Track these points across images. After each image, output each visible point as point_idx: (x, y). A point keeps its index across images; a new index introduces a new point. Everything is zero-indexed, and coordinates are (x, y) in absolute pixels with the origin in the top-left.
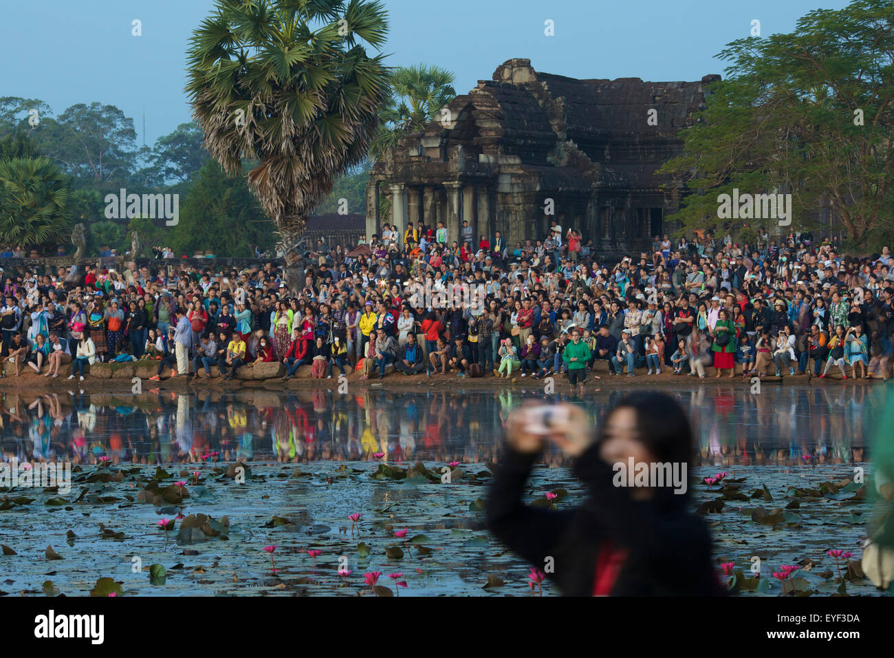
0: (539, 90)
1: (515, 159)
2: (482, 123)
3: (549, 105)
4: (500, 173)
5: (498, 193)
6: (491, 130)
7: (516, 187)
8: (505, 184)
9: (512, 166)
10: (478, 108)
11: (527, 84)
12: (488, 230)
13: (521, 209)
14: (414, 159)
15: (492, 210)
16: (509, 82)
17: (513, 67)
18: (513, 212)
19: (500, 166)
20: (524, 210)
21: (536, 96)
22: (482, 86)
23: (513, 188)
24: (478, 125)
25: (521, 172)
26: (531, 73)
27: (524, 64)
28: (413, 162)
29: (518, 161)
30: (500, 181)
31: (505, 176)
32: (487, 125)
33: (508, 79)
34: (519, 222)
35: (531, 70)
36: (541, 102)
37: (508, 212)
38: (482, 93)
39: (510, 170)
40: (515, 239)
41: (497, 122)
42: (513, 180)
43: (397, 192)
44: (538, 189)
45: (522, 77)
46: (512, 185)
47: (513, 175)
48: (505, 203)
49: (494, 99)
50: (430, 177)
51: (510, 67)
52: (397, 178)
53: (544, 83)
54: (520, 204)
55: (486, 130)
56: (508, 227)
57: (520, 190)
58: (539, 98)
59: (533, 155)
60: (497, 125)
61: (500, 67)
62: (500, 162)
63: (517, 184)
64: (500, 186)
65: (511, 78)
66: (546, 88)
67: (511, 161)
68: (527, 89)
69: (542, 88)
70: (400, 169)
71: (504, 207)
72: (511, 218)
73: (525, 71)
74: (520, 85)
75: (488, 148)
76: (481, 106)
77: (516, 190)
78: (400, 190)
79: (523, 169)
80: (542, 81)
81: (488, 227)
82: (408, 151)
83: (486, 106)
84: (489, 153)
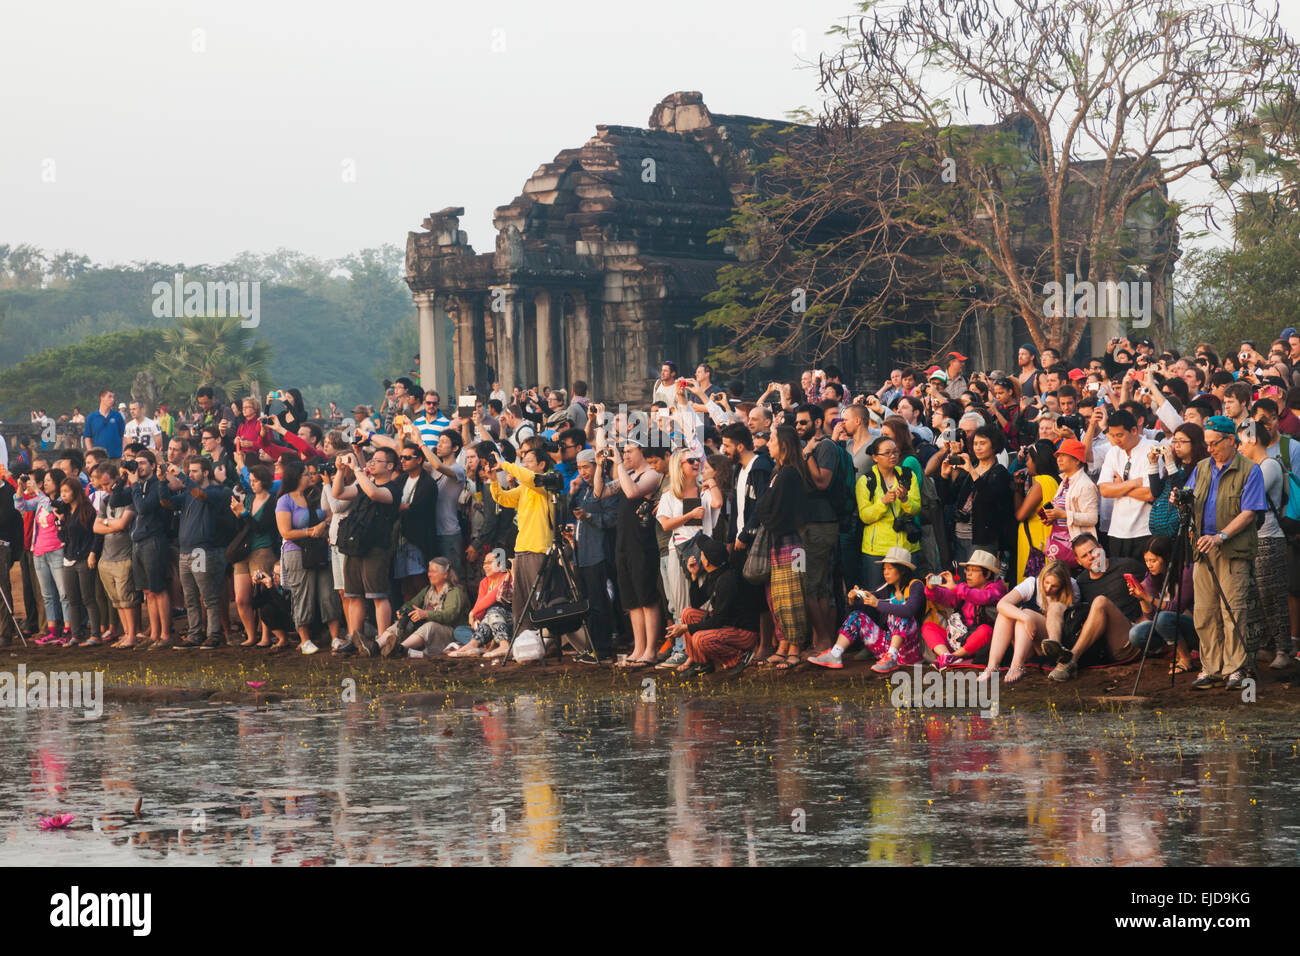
0: (714, 138)
1: (628, 247)
2: (585, 191)
3: (730, 163)
4: (607, 272)
5: (606, 303)
6: (596, 201)
7: (629, 292)
8: (615, 289)
9: (622, 258)
10: (587, 168)
11: (697, 132)
12: (589, 364)
13: (641, 328)
14: (445, 250)
15: (595, 331)
16: (670, 130)
17: (676, 106)
18: (630, 334)
19: (606, 259)
20: (645, 329)
21: (710, 150)
22: (604, 133)
23: (625, 295)
24: (580, 194)
25: (638, 268)
26: (702, 114)
27: (694, 99)
28: (445, 255)
29: (633, 251)
30: (608, 284)
31: (614, 276)
32: (591, 194)
33: (669, 125)
34: (639, 349)
35: (703, 109)
36: (716, 159)
37: (623, 333)
38: (602, 144)
39: (622, 266)
40: (634, 377)
41: (607, 189)
42: (627, 282)
43: (427, 304)
44: (662, 294)
45: (688, 120)
46: (625, 289)
47: (625, 273)
48: (617, 319)
49: (611, 154)
50: (470, 279)
51: (671, 105)
52: (422, 282)
53: (722, 128)
54: (638, 321)
55: (588, 201)
56: (623, 359)
57: (638, 298)
58: (714, 153)
59: (691, 242)
60: (607, 194)
61: (658, 105)
62: (607, 253)
63: (632, 288)
64: (607, 291)
65: (673, 123)
66: (724, 137)
67: (623, 251)
68: (697, 139)
69: (718, 136)
70: (426, 267)
71: (617, 326)
72: (629, 343)
73: (693, 109)
74: (687, 133)
75: (587, 231)
76: (591, 165)
77: (630, 298)
78: (430, 301)
79: (641, 264)
80: (719, 126)
81: (588, 360)
82: (437, 238)
83: (599, 165)
84: (589, 239)
